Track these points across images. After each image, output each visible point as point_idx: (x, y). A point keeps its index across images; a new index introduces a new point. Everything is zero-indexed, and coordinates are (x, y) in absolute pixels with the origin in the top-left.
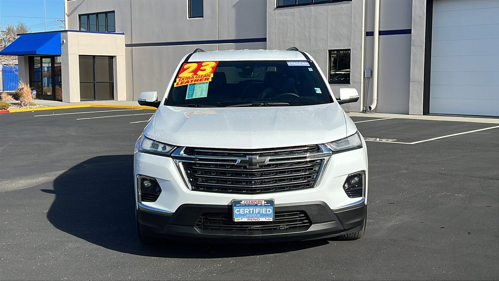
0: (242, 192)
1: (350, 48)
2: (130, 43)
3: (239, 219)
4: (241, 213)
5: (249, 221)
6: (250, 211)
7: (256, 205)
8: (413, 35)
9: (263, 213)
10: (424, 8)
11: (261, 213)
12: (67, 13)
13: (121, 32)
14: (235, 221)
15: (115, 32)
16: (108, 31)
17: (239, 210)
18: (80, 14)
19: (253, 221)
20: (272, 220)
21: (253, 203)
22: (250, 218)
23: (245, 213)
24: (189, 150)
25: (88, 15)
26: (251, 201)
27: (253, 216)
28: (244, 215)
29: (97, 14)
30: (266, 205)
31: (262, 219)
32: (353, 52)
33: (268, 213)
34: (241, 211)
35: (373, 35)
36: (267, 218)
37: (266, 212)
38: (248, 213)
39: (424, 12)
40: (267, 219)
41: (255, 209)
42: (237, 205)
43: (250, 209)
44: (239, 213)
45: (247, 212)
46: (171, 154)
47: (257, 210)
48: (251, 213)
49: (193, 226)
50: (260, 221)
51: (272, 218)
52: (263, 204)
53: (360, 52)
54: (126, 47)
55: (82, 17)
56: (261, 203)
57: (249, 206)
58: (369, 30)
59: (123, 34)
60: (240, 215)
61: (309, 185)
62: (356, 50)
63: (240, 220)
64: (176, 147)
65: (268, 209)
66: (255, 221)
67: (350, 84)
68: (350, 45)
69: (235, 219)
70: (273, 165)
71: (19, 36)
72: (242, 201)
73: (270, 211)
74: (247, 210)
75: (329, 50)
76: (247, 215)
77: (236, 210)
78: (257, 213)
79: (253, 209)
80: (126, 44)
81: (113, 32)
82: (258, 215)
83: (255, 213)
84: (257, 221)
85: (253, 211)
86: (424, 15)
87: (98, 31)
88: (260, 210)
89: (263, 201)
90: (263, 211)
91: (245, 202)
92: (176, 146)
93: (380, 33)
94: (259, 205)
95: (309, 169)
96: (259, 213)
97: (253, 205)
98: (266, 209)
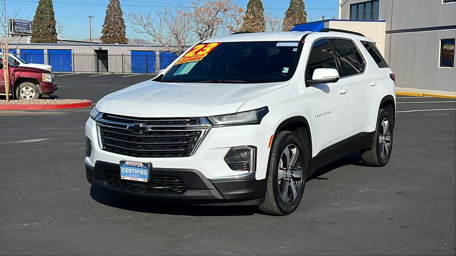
0: (132, 154)
2: (390, 30)
3: (124, 177)
4: (126, 172)
5: (131, 179)
7: (136, 167)
9: (142, 174)
11: (140, 174)
12: (341, 4)
13: (383, 20)
14: (122, 178)
15: (378, 19)
16: (373, 19)
17: (124, 169)
18: (351, 4)
19: (134, 180)
20: (146, 181)
21: (134, 165)
22: (132, 178)
23: (129, 172)
24: (105, 116)
25: (357, 5)
26: (132, 163)
27: (135, 176)
28: (128, 174)
29: (365, 3)
30: (143, 167)
33: (144, 174)
34: (126, 171)
37: (143, 173)
38: (131, 173)
40: (144, 180)
41: (136, 170)
42: (123, 165)
43: (132, 170)
44: (124, 172)
45: (131, 171)
46: (96, 119)
47: (137, 171)
48: (133, 173)
49: (103, 180)
50: (138, 180)
51: (147, 179)
52: (141, 166)
54: (386, 34)
55: (352, 6)
56: (139, 165)
57: (131, 167)
59: (384, 21)
60: (126, 174)
61: (186, 154)
64: (99, 113)
65: (145, 171)
66: (135, 180)
69: (122, 177)
70: (156, 132)
71: (294, 27)
72: (126, 162)
74: (130, 170)
76: (131, 175)
77: (123, 169)
78: (137, 173)
79: (134, 170)
80: (386, 31)
81: (376, 20)
82: (138, 176)
83: (136, 173)
84: (136, 180)
85: (134, 171)
87: (365, 19)
88: (139, 171)
89: (141, 164)
90: (142, 172)
91: (128, 163)
94: (139, 166)
95: (187, 139)
96: (139, 173)
97: (134, 166)
98: (143, 171)
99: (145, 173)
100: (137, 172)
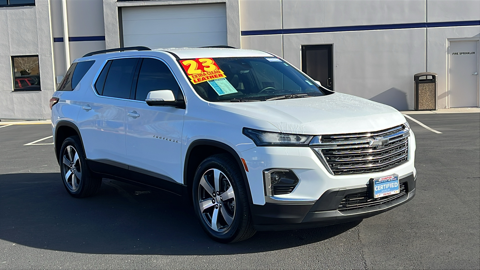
1: (38, 54)
4: (379, 190)
5: (384, 196)
6: (384, 186)
7: (388, 181)
8: (107, 41)
10: (116, 17)
11: (391, 187)
17: (377, 187)
19: (386, 195)
20: (399, 192)
21: (386, 179)
23: (381, 189)
24: (326, 138)
27: (386, 192)
28: (381, 191)
30: (394, 179)
31: (393, 193)
32: (41, 58)
35: (63, 41)
36: (395, 191)
37: (394, 186)
38: (383, 189)
39: (116, 20)
42: (376, 183)
44: (377, 190)
45: (382, 188)
46: (309, 144)
50: (391, 194)
51: (399, 190)
52: (392, 179)
53: (50, 58)
56: (390, 178)
57: (384, 182)
58: (57, 36)
60: (379, 192)
62: (45, 56)
63: (378, 196)
64: (312, 137)
65: (395, 183)
66: (388, 195)
67: (41, 90)
68: (37, 51)
69: (375, 196)
72: (379, 179)
73: (397, 184)
75: (11, 56)
77: (375, 188)
78: (388, 188)
79: (385, 185)
82: (389, 190)
83: (386, 188)
85: (385, 186)
86: (117, 23)
88: (390, 185)
89: (392, 176)
90: (392, 185)
91: (381, 179)
92: (312, 135)
93: (71, 39)
97: (386, 181)
98: (393, 183)
99: (396, 185)
100: (388, 186)
